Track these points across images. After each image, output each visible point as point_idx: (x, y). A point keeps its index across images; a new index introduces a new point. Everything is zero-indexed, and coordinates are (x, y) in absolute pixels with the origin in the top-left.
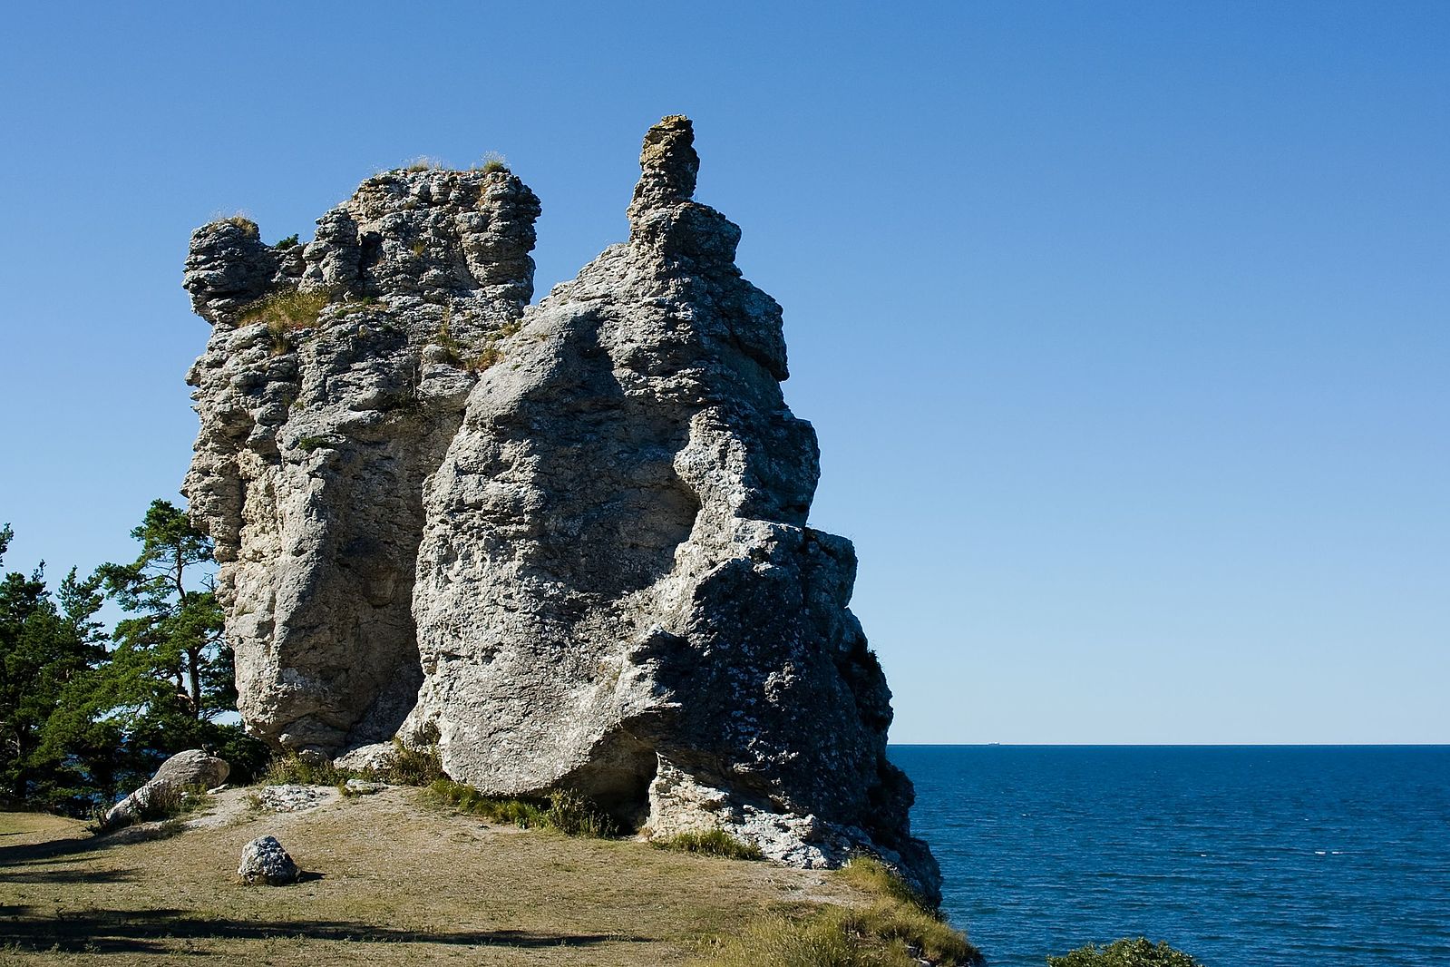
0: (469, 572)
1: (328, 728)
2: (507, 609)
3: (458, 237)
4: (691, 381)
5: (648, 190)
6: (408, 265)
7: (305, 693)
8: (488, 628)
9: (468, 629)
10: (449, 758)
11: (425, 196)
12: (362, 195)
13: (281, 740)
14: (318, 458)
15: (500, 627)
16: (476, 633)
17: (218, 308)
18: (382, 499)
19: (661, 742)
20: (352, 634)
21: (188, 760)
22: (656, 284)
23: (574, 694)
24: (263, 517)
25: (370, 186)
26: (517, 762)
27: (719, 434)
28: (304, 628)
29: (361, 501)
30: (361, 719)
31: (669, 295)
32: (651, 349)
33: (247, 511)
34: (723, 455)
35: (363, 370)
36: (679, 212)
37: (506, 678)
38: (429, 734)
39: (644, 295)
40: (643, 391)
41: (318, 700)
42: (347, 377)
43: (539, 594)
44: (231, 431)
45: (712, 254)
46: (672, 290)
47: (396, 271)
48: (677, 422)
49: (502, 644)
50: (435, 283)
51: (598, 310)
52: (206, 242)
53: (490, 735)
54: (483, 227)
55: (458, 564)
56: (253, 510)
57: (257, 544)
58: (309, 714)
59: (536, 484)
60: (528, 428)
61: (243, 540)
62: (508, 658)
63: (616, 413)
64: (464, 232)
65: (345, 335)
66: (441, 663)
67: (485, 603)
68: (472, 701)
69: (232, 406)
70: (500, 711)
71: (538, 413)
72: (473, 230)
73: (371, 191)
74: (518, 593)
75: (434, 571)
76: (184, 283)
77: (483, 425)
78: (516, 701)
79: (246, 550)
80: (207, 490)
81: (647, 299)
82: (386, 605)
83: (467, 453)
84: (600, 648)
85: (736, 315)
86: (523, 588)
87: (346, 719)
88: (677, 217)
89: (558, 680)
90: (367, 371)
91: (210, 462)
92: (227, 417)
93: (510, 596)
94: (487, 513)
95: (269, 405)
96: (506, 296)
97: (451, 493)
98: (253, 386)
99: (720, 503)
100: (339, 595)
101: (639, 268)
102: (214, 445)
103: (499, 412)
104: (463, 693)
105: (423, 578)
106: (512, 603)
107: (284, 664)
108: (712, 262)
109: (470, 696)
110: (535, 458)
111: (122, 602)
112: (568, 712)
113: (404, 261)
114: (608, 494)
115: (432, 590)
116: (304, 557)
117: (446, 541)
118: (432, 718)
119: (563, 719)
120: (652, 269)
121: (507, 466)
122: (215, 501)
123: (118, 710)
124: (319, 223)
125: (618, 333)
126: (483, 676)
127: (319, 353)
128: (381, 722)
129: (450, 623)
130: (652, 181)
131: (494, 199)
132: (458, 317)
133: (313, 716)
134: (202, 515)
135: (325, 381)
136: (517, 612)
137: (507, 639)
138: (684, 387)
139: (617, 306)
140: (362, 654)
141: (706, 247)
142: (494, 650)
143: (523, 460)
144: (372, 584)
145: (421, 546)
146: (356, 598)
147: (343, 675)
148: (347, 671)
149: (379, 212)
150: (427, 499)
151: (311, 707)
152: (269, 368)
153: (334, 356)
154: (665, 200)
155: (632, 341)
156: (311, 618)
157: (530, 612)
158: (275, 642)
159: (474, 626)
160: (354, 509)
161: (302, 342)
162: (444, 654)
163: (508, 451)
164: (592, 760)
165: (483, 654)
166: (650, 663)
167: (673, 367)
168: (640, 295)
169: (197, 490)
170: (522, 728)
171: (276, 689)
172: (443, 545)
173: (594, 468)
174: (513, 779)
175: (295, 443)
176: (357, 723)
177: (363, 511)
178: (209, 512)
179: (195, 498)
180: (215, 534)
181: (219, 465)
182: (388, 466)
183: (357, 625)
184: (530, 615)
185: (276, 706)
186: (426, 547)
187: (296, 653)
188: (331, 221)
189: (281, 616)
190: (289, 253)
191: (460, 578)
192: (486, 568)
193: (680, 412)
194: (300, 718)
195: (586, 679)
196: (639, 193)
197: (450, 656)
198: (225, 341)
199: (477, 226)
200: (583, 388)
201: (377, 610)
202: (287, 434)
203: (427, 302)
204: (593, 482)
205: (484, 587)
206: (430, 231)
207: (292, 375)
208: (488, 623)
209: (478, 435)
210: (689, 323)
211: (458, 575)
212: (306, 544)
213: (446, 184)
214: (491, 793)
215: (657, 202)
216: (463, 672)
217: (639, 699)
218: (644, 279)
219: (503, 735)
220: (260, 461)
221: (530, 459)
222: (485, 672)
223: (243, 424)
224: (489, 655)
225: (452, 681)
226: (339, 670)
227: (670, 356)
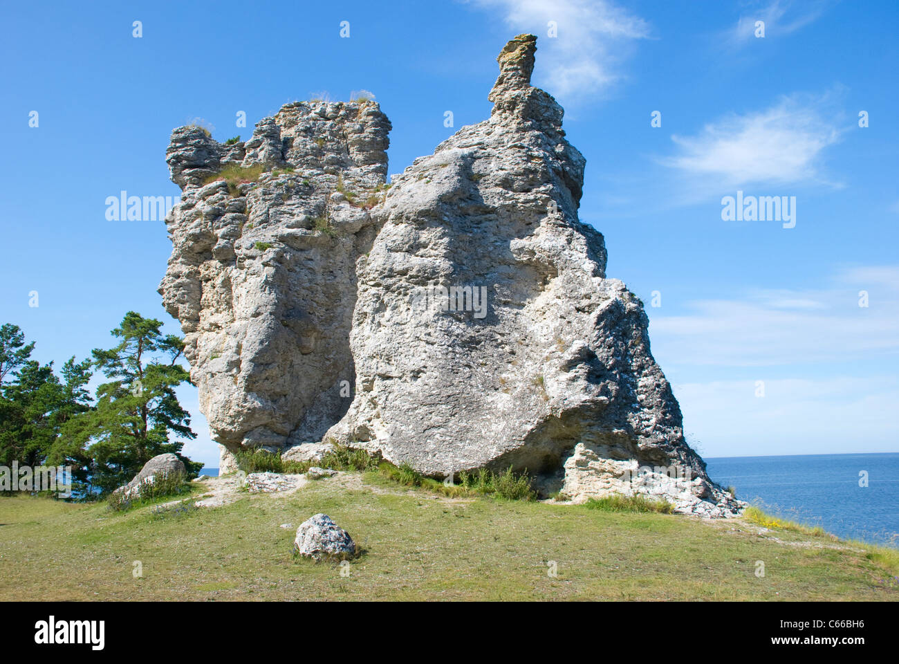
0: (397, 319)
1: (275, 434)
2: (428, 343)
3: (345, 137)
4: (544, 195)
5: (508, 79)
6: (314, 151)
7: (262, 410)
8: (413, 356)
9: (398, 358)
10: (391, 449)
11: (322, 115)
12: (282, 114)
13: (243, 443)
14: (270, 254)
15: (424, 355)
16: (404, 360)
17: (189, 175)
18: (307, 285)
19: (588, 427)
20: (289, 372)
21: (165, 460)
22: (517, 135)
23: (490, 399)
24: (218, 302)
25: (287, 107)
26: (451, 450)
27: (563, 230)
28: (262, 364)
29: (294, 285)
30: (297, 427)
31: (526, 142)
32: (517, 174)
33: (205, 300)
34: (569, 242)
35: (294, 205)
36: (530, 92)
37: (434, 389)
38: (364, 434)
39: (508, 142)
40: (511, 202)
41: (270, 414)
42: (283, 208)
43: (448, 333)
44: (198, 248)
45: (549, 121)
46: (527, 139)
47: (307, 154)
48: (531, 224)
49: (425, 367)
50: (332, 162)
51: (476, 152)
52: (182, 135)
53: (425, 431)
54: (361, 131)
55: (388, 313)
56: (210, 299)
57: (213, 319)
58: (261, 425)
59: (446, 258)
60: (441, 220)
61: (202, 318)
62: (431, 377)
63: (493, 216)
64: (349, 133)
65: (280, 184)
66: (378, 383)
67: (411, 339)
68: (406, 408)
69: (201, 229)
70: (431, 413)
71: (447, 210)
72: (355, 132)
73: (288, 111)
74: (435, 332)
75: (369, 320)
76: (168, 158)
77: (408, 218)
78: (444, 406)
79: (204, 324)
80: (178, 287)
81: (510, 144)
82: (309, 353)
83: (395, 238)
84: (496, 369)
85: (564, 158)
86: (438, 328)
87: (288, 427)
88: (530, 94)
89: (474, 390)
90: (296, 206)
91: (180, 270)
92: (195, 238)
93: (429, 334)
94: (411, 277)
95: (229, 226)
96: (376, 171)
97: (384, 264)
98: (215, 215)
99: (575, 270)
100: (284, 344)
101: (504, 126)
102: (183, 260)
103: (422, 208)
104: (397, 403)
105: (358, 325)
106: (431, 339)
107: (248, 389)
108: (549, 125)
109: (403, 404)
110: (446, 240)
111: (105, 372)
112: (487, 412)
113: (312, 149)
114: (488, 268)
115: (367, 332)
116: (261, 318)
117: (379, 298)
118: (365, 423)
119: (484, 417)
120: (514, 126)
121: (425, 246)
122: (184, 294)
123: (104, 436)
124: (257, 126)
125: (492, 165)
126: (413, 390)
127: (265, 194)
128: (311, 429)
129: (384, 354)
130: (511, 73)
131: (369, 114)
132: (347, 182)
133: (265, 426)
134: (174, 303)
135: (268, 211)
136: (436, 346)
137: (430, 363)
138: (539, 199)
139: (489, 150)
140: (295, 385)
141: (546, 115)
142: (419, 372)
143: (437, 241)
144: (303, 338)
145: (357, 303)
146: (292, 348)
147: (283, 399)
148: (285, 396)
149: (294, 122)
150: (361, 272)
151: (265, 419)
152: (228, 205)
153: (274, 196)
154: (519, 85)
155: (502, 169)
156: (267, 358)
157: (445, 344)
158: (243, 374)
159: (403, 356)
160: (290, 290)
161: (249, 190)
162: (380, 375)
163: (424, 236)
164: (525, 444)
165: (412, 375)
166: (581, 368)
167: (531, 187)
168: (506, 142)
169: (171, 287)
170: (450, 424)
171: (242, 406)
172: (377, 301)
173: (480, 250)
174: (449, 463)
175: (252, 246)
176: (295, 430)
177: (296, 291)
178: (179, 301)
179: (169, 293)
180: (183, 315)
181: (187, 271)
182: (311, 264)
183: (292, 366)
184: (446, 346)
185: (242, 419)
186: (362, 303)
187: (257, 381)
188: (265, 124)
189: (247, 356)
190: (235, 147)
191: (390, 323)
192: (410, 316)
193: (534, 216)
194: (256, 427)
195: (493, 389)
196: (501, 82)
197: (385, 377)
198: (194, 194)
199: (358, 130)
200: (470, 199)
201: (305, 356)
202: (244, 243)
203: (326, 173)
204: (479, 259)
205: (409, 329)
206: (328, 133)
207: (241, 209)
208: (413, 353)
209: (402, 226)
210: (541, 158)
211: (389, 321)
212: (262, 309)
213: (337, 107)
214: (430, 473)
215: (514, 86)
216: (395, 388)
217: (573, 395)
218: (507, 132)
219: (435, 431)
220: (219, 265)
221: (442, 241)
222: (415, 387)
223: (208, 242)
224: (416, 375)
225: (387, 395)
226: (280, 395)
227: (530, 180)
